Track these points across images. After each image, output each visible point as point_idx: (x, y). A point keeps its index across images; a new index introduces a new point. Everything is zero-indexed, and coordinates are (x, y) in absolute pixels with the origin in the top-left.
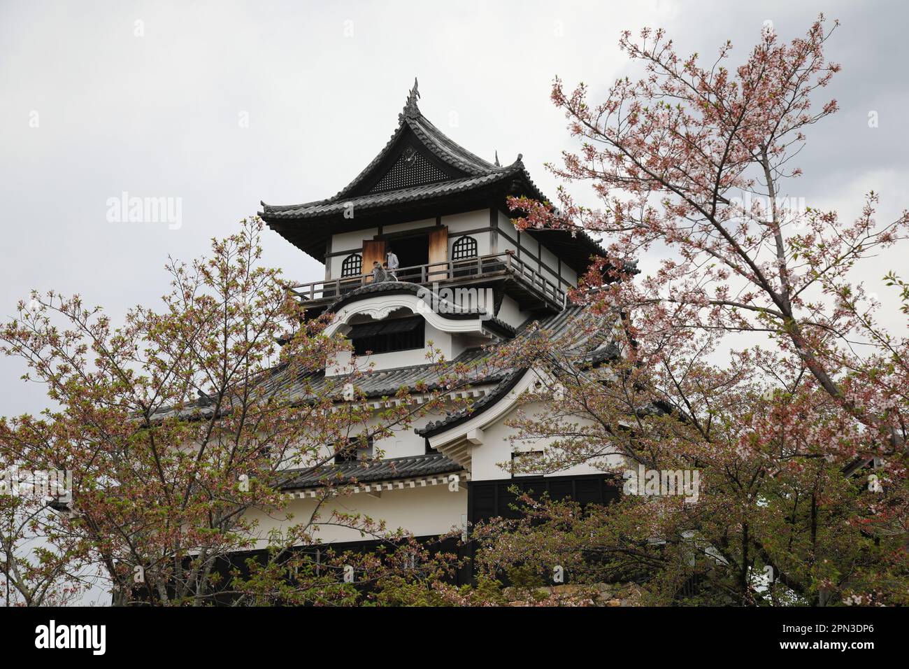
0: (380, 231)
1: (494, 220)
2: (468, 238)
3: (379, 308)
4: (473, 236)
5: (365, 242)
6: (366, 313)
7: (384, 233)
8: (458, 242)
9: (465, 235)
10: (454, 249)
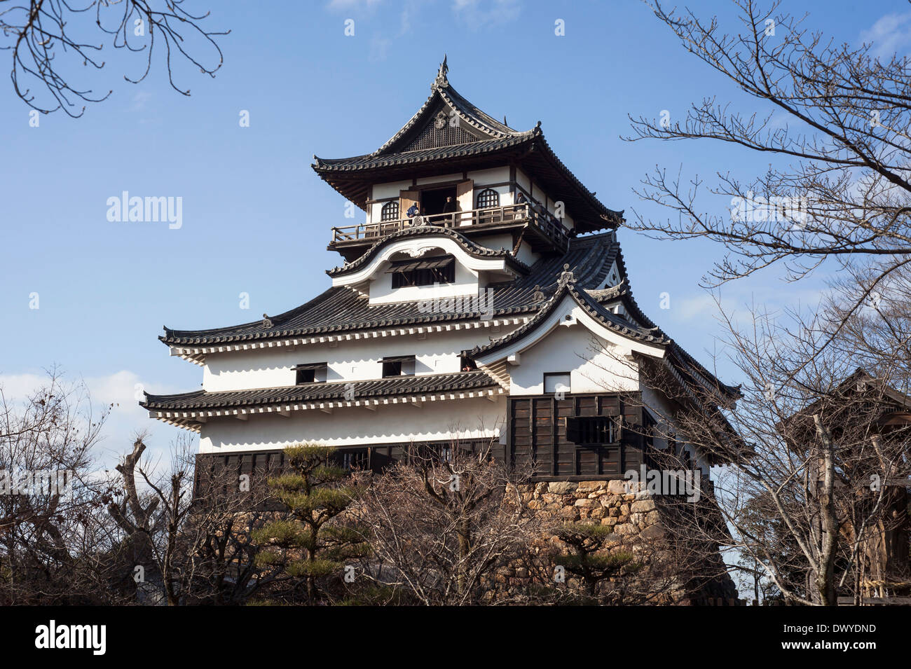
0: (414, 183)
1: (513, 176)
2: (491, 190)
3: (415, 248)
4: (495, 189)
5: (402, 192)
6: (405, 252)
7: (418, 184)
8: (482, 193)
9: (488, 188)
10: (478, 199)
